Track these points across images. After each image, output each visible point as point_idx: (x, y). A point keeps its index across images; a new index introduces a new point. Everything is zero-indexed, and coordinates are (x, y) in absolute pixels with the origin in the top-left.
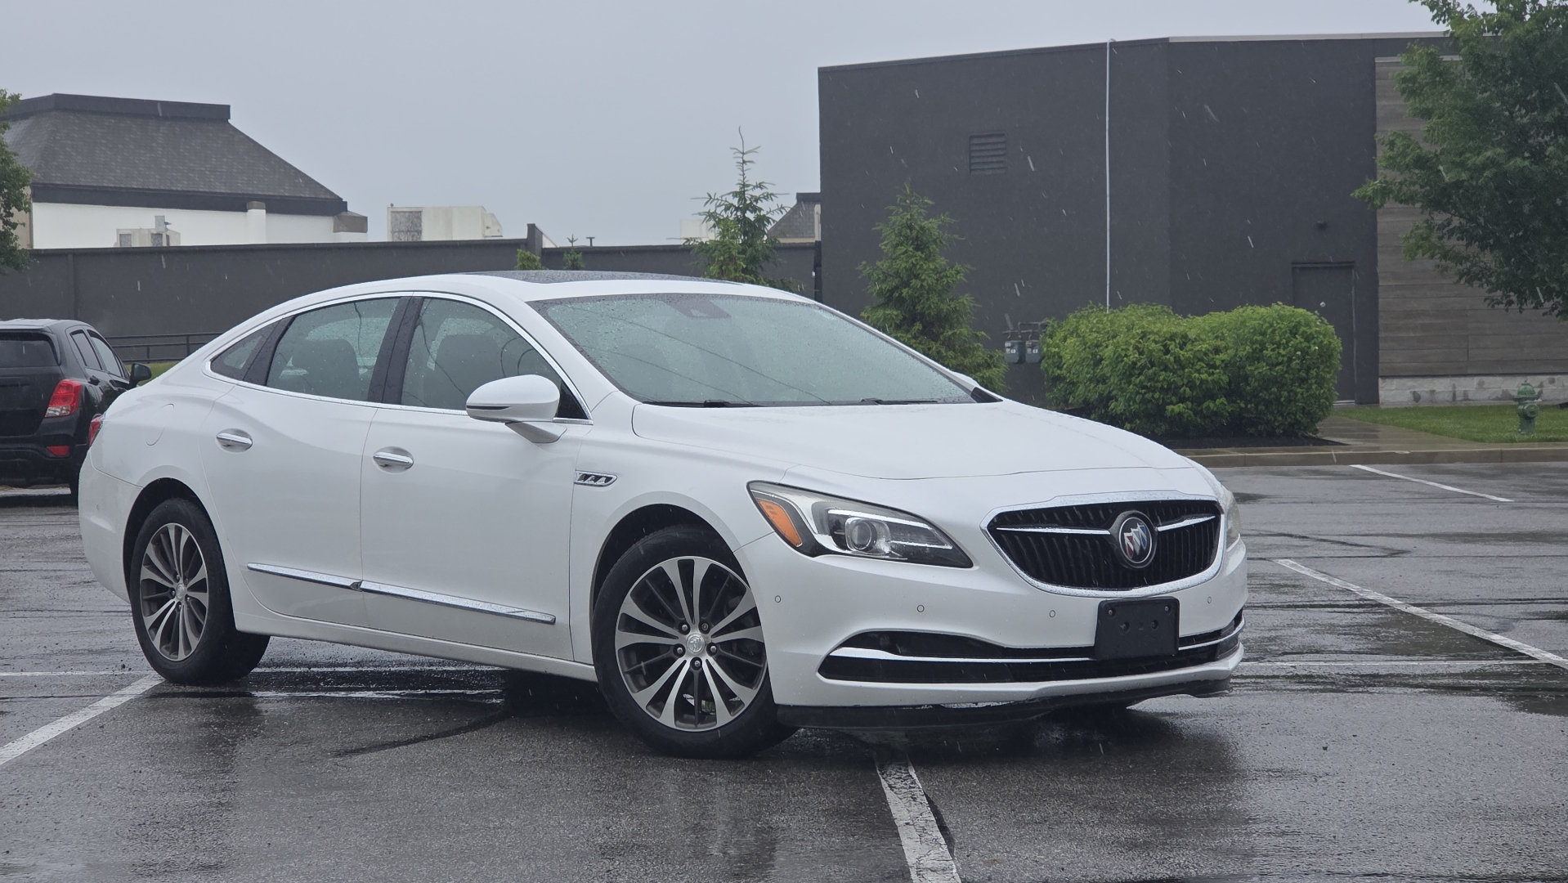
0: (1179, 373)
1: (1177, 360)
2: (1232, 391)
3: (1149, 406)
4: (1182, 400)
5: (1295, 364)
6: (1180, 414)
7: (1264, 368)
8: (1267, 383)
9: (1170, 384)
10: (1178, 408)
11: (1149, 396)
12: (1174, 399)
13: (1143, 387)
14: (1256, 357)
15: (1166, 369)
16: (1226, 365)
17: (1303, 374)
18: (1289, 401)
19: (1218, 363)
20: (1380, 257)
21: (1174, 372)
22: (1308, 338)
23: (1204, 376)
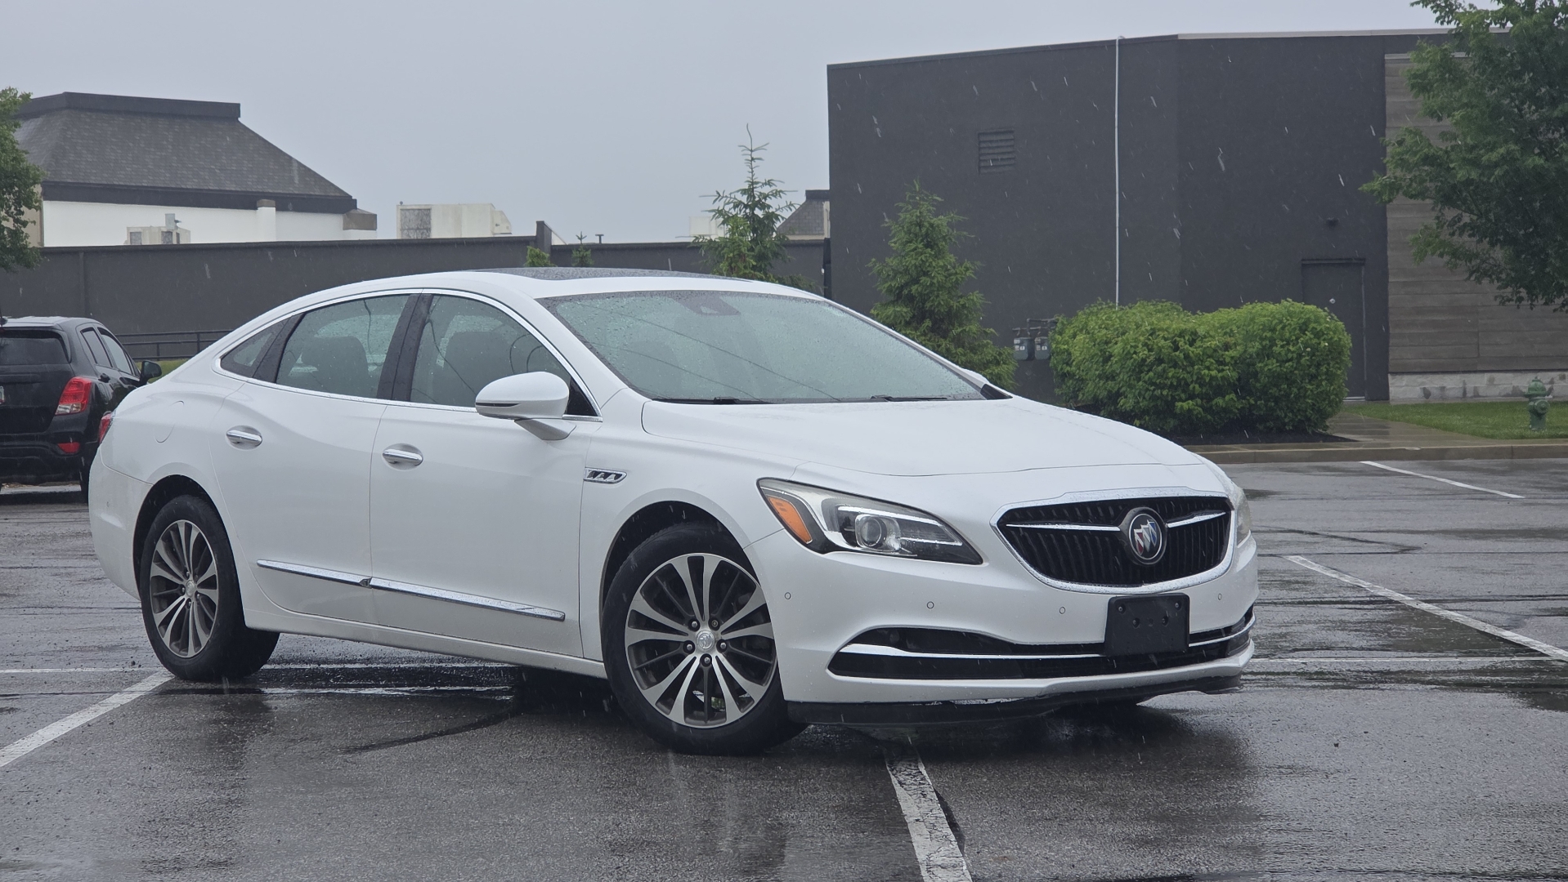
1: (1187, 357)
4: (1191, 397)
6: (1189, 411)
7: (1273, 365)
8: (1276, 379)
14: (1266, 353)
17: (1313, 370)
23: (1214, 373)
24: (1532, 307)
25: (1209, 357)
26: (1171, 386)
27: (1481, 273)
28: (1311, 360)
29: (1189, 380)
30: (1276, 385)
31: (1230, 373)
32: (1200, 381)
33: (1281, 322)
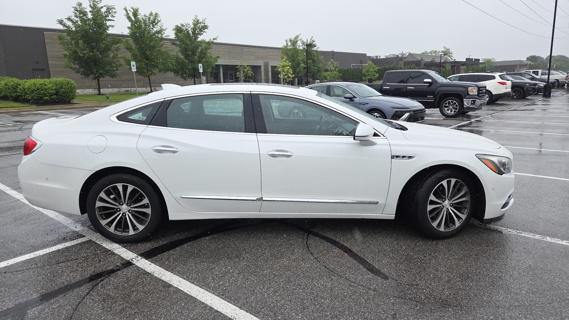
0: (46, 91)
1: (45, 89)
2: (56, 94)
3: (39, 97)
4: (47, 96)
5: (70, 89)
6: (47, 99)
7: (63, 90)
8: (64, 93)
9: (44, 93)
10: (46, 98)
11: (39, 96)
12: (45, 96)
13: (37, 94)
14: (61, 88)
15: (42, 90)
16: (55, 89)
17: (71, 91)
18: (69, 96)
19: (53, 89)
20: (50, 68)
21: (44, 91)
22: (71, 84)
23: (51, 92)
24: (88, 79)
25: (49, 88)
26: (42, 94)
27: (78, 72)
28: (71, 89)
29: (46, 93)
30: (64, 94)
31: (54, 92)
32: (48, 93)
33: (63, 82)
